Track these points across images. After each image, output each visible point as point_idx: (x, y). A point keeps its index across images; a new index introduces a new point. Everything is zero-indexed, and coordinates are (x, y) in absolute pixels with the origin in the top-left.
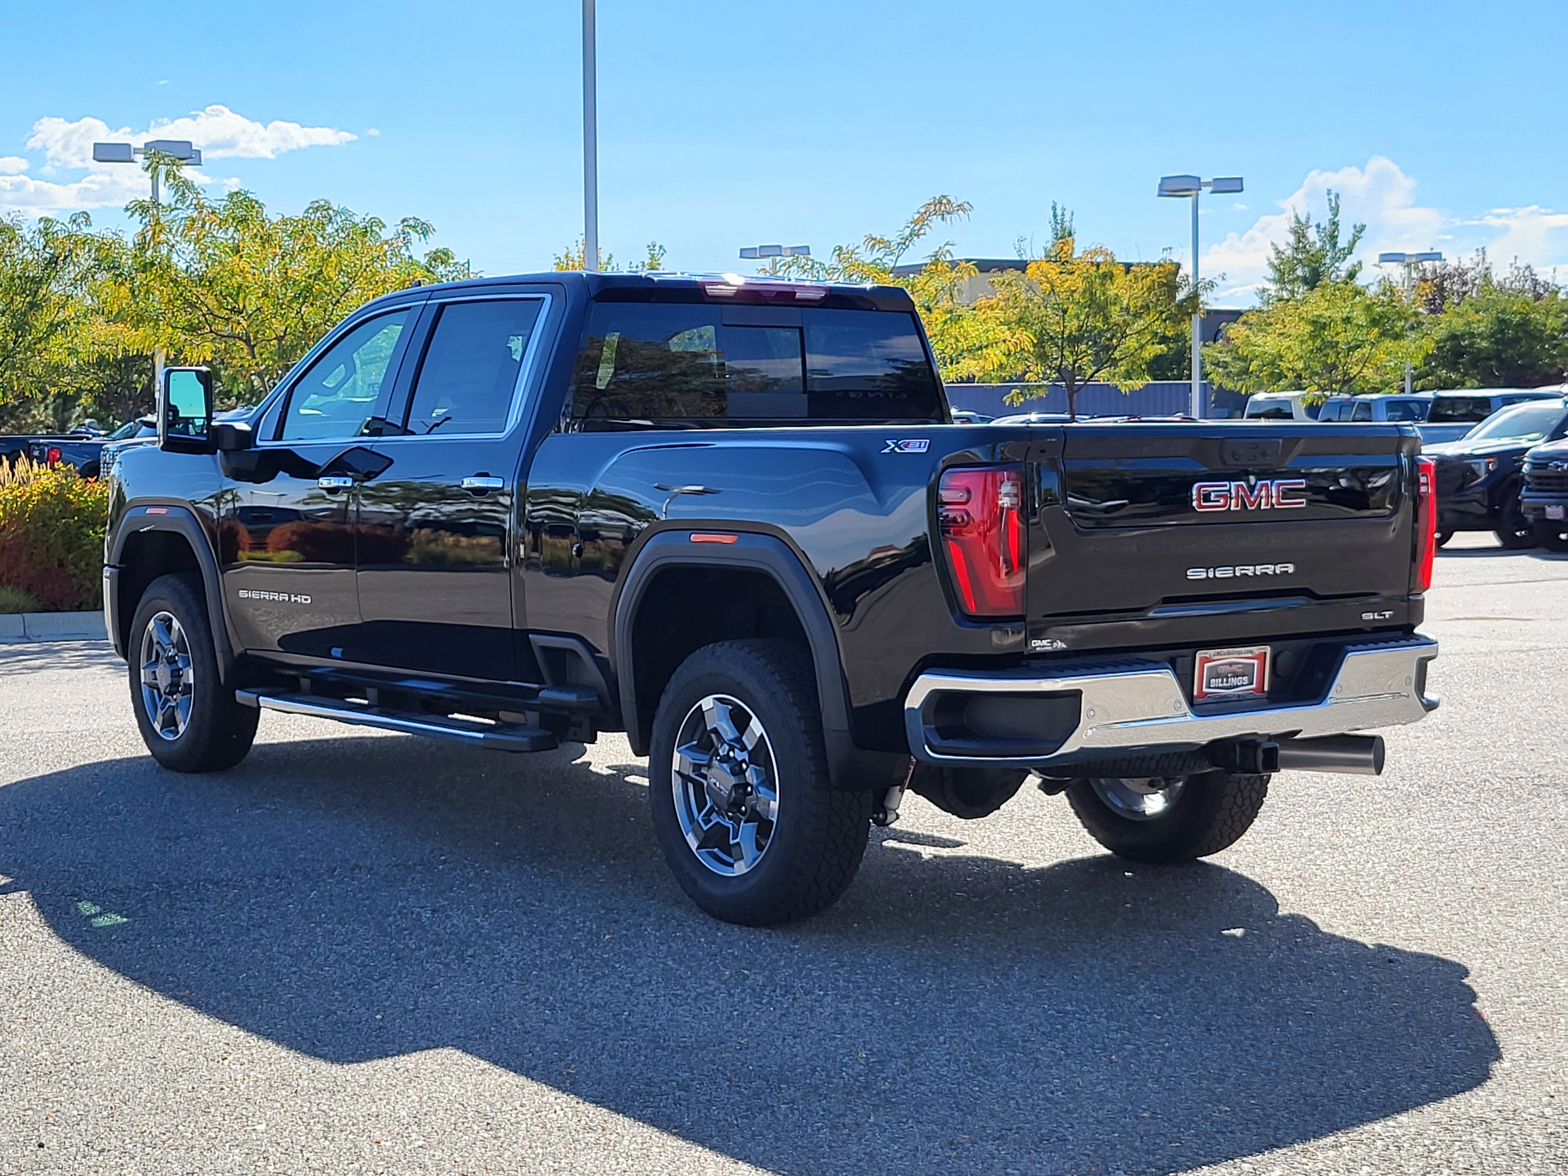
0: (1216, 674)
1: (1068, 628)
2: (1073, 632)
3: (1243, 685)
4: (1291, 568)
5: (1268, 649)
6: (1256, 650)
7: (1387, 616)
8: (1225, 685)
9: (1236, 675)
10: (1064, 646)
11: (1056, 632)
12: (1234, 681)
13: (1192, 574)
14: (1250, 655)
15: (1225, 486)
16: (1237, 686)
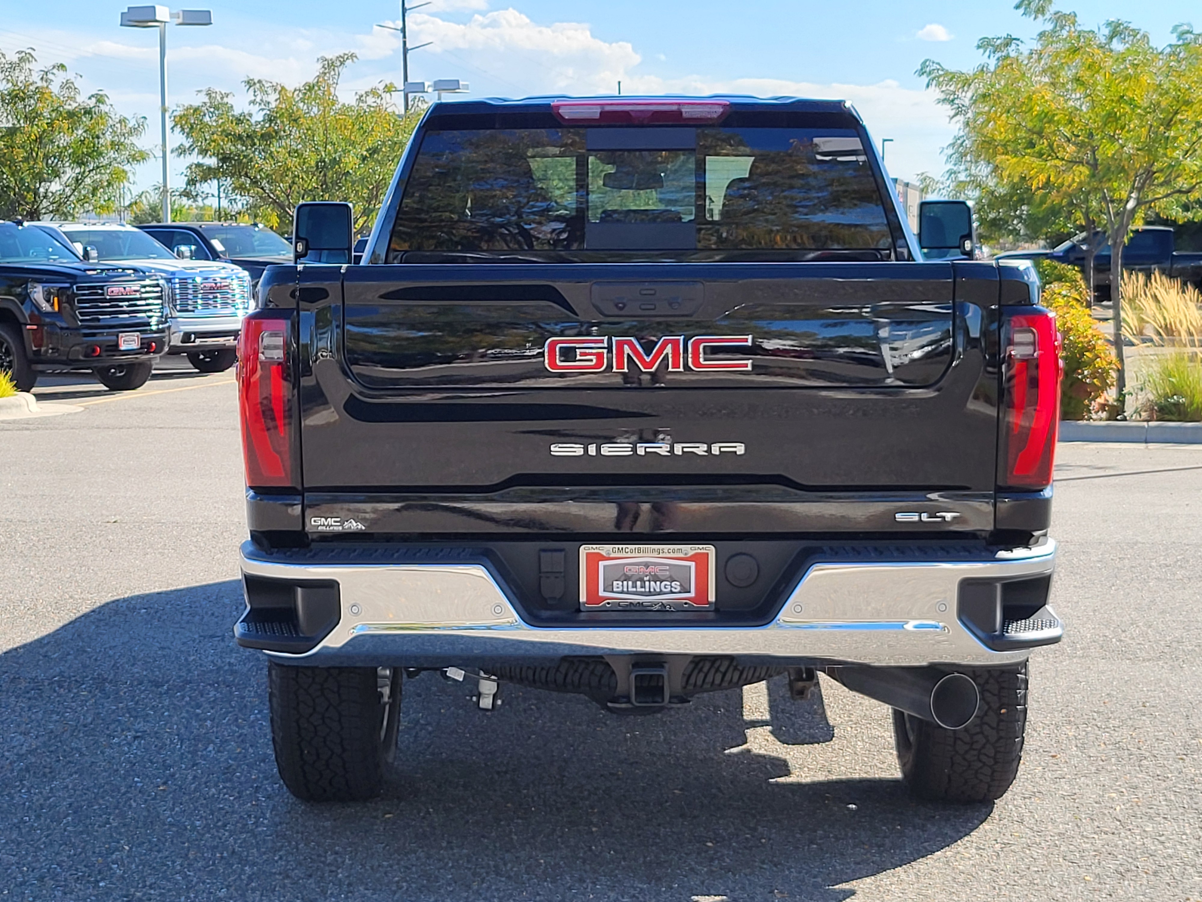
0: (621, 575)
1: (368, 507)
2: (375, 511)
3: (672, 592)
4: (740, 449)
5: (710, 550)
6: (690, 549)
8: (639, 589)
9: (656, 579)
10: (360, 526)
11: (349, 510)
12: (655, 586)
13: (557, 450)
14: (681, 555)
15: (602, 341)
16: (661, 593)
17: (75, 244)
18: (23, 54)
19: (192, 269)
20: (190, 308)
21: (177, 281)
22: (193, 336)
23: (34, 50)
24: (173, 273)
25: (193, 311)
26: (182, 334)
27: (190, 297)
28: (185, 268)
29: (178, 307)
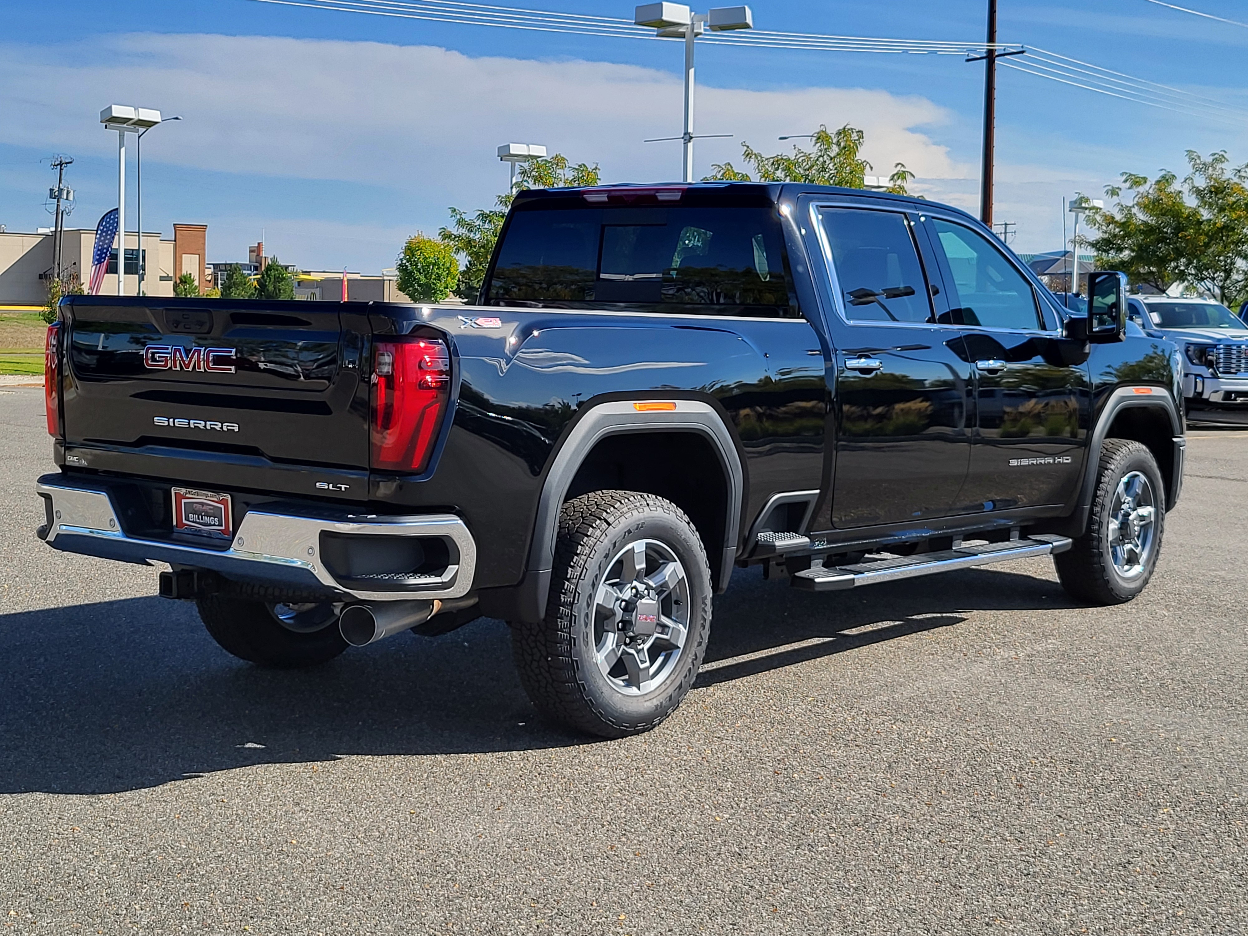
0: (191, 509)
1: (88, 451)
2: (91, 454)
3: (214, 525)
4: (236, 428)
5: (229, 497)
6: (220, 496)
7: (343, 489)
8: (201, 521)
9: (208, 515)
10: (86, 463)
11: (82, 452)
12: (207, 520)
13: (156, 421)
14: (216, 499)
15: (168, 349)
16: (210, 525)
17: (1151, 314)
18: (1216, 156)
19: (1241, 337)
20: (1233, 371)
21: (1222, 346)
22: (1233, 395)
23: (1226, 152)
24: (1219, 340)
25: (1235, 373)
26: (1223, 392)
27: (1234, 361)
28: (1233, 337)
29: (1221, 370)
